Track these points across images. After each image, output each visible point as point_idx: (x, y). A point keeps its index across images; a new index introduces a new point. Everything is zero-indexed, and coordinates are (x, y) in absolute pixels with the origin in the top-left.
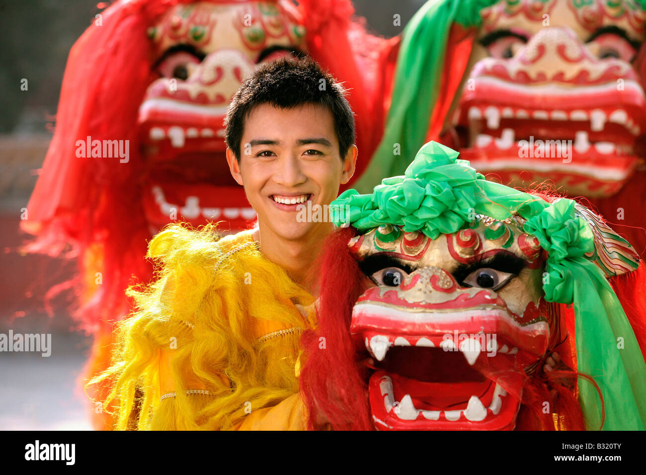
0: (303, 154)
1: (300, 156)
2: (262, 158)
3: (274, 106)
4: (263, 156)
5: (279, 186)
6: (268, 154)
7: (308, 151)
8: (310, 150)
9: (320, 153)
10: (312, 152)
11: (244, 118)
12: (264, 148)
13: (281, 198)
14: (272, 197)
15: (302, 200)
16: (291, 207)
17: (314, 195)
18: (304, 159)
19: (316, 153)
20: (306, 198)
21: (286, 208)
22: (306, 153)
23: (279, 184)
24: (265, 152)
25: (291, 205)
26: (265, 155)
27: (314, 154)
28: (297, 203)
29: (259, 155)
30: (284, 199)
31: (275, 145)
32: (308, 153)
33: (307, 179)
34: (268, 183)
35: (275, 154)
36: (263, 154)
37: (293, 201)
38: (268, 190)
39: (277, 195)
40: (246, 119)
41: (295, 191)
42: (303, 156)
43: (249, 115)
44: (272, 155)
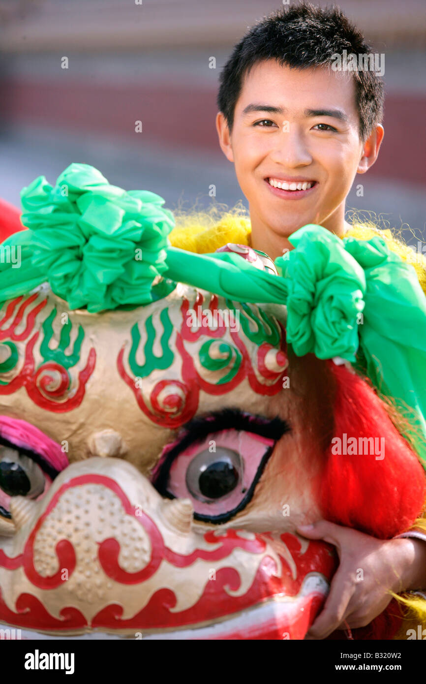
0: (312, 128)
1: (307, 131)
2: (259, 128)
3: (281, 63)
4: (261, 126)
5: (277, 166)
6: (269, 123)
7: (318, 125)
8: (321, 124)
9: (334, 129)
10: (324, 127)
11: (244, 76)
12: (264, 115)
13: (278, 182)
14: (267, 179)
15: (304, 186)
16: (290, 194)
17: (319, 183)
18: (313, 135)
19: (328, 128)
20: (310, 185)
21: (284, 194)
22: (317, 128)
23: (278, 163)
24: (263, 121)
25: (290, 191)
26: (264, 125)
27: (326, 129)
28: (297, 190)
29: (256, 124)
30: (282, 183)
31: (278, 113)
32: (319, 128)
33: (314, 162)
34: (265, 161)
35: (276, 125)
36: (262, 124)
37: (293, 186)
38: (263, 171)
39: (274, 178)
40: (246, 78)
41: (296, 174)
42: (312, 131)
43: (249, 72)
44: (273, 125)
